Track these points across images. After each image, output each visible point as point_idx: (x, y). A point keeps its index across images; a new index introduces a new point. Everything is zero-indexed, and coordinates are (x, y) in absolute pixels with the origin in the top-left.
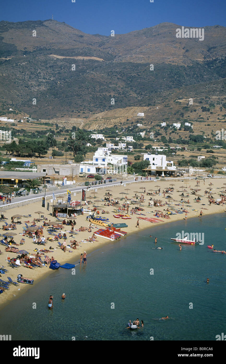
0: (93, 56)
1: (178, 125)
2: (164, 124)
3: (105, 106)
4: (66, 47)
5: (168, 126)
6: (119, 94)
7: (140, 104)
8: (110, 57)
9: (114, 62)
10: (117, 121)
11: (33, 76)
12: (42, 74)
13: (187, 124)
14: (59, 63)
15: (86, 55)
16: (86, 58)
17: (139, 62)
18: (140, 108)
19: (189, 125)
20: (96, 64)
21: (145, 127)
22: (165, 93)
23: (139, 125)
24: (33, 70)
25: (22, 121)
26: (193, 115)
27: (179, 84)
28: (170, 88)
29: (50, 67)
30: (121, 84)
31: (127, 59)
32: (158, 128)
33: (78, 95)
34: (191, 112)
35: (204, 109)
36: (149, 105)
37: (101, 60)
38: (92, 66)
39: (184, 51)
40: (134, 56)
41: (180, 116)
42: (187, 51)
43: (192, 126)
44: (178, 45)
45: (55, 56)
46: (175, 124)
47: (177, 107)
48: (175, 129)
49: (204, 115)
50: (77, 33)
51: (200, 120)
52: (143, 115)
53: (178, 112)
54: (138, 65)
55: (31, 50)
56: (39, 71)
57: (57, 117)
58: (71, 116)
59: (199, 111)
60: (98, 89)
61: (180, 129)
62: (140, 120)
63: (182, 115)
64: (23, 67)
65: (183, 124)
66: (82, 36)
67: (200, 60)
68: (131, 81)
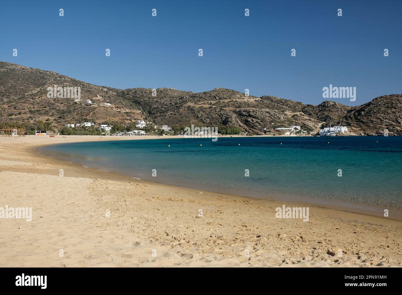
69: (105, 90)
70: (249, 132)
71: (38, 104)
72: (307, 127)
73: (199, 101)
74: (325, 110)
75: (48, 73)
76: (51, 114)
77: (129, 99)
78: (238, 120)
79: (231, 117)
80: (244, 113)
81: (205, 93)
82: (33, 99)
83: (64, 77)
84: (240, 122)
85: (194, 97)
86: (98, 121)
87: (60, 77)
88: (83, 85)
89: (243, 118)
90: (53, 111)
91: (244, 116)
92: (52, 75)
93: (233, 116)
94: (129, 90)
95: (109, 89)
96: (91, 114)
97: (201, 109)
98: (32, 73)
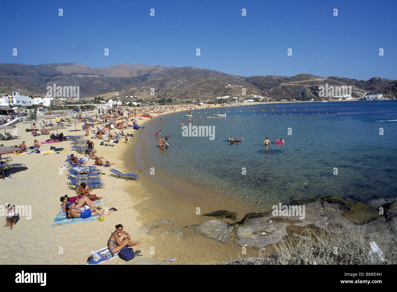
0: (95, 75)
1: (132, 97)
2: (127, 97)
3: (103, 93)
4: (84, 72)
5: (128, 97)
6: (107, 88)
7: (116, 91)
8: (102, 76)
9: (104, 77)
10: (108, 97)
11: (71, 83)
12: (75, 83)
13: (135, 96)
14: (82, 78)
15: (93, 75)
16: (92, 76)
17: (113, 77)
18: (117, 92)
19: (136, 96)
20: (97, 78)
21: (119, 98)
22: (125, 87)
23: (117, 98)
24: (71, 81)
25: (69, 99)
26: (136, 93)
27: (129, 84)
28: (126, 85)
29: (78, 80)
30: (108, 85)
31: (109, 76)
32: (125, 98)
33: (91, 89)
34: (136, 92)
35: (140, 91)
36: (120, 91)
37: (99, 77)
38: (95, 79)
39: (129, 73)
40: (111, 75)
41: (132, 94)
42: (131, 73)
43: (137, 97)
44: (127, 71)
45: (80, 76)
46: (131, 97)
47: (130, 91)
48: (131, 98)
49: (140, 93)
50: (88, 67)
51: (139, 95)
52: (118, 94)
53: (131, 93)
54: (113, 78)
55: (69, 74)
56: (74, 81)
57: (84, 98)
58: (90, 97)
59: (139, 92)
60: (99, 87)
61: (133, 98)
62: (118, 96)
63: (133, 93)
64: (66, 80)
65: (134, 96)
66: (90, 69)
67: (136, 76)
68: (111, 84)
69: (239, 78)
70: (316, 99)
71: (205, 87)
72: (355, 95)
73: (289, 82)
74: (372, 83)
75: (210, 71)
76: (210, 92)
77: (250, 82)
78: (310, 92)
79: (306, 91)
80: (314, 88)
81: (292, 77)
82: (202, 85)
83: (218, 72)
84: (311, 93)
85: (287, 80)
86: (232, 95)
87: (216, 72)
88: (228, 76)
89: (313, 91)
90: (212, 91)
91: (314, 89)
92: (213, 71)
93: (307, 90)
94: (251, 77)
95: (241, 77)
96: (229, 91)
97: (290, 86)
98: (203, 71)
